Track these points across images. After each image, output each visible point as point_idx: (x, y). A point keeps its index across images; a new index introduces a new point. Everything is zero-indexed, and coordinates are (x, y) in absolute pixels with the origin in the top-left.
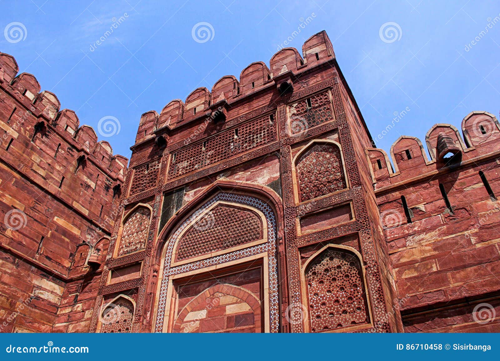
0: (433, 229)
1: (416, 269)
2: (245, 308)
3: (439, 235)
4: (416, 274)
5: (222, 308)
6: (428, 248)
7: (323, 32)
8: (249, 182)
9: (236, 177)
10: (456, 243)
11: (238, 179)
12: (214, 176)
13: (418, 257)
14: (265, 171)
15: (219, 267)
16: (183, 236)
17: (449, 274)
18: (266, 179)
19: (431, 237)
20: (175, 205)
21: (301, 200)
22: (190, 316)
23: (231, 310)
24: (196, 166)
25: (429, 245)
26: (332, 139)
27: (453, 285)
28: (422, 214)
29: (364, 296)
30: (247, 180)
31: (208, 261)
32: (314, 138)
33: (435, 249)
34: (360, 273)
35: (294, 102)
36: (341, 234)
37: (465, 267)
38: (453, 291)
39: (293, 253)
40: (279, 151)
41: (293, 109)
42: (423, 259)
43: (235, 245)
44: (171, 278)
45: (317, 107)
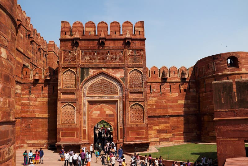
0: (156, 97)
1: (150, 106)
2: (111, 113)
3: (157, 99)
4: (150, 108)
5: (105, 112)
6: (154, 102)
7: (143, 22)
8: (114, 75)
9: (109, 71)
10: (160, 102)
11: (110, 72)
12: (101, 68)
13: (151, 103)
14: (119, 73)
15: (104, 100)
16: (90, 86)
17: (157, 109)
18: (120, 76)
19: (155, 99)
20: (86, 74)
21: (130, 87)
22: (94, 112)
23: (107, 113)
24: (93, 61)
25: (154, 101)
26: (141, 70)
27: (157, 112)
28: (154, 92)
29: (143, 116)
30: (113, 74)
31: (100, 97)
32: (136, 67)
33: (155, 102)
34: (143, 111)
35: (130, 50)
36: (140, 100)
37: (161, 108)
38: (157, 113)
39: (127, 102)
40: (124, 67)
41: (130, 52)
42: (152, 104)
43: (109, 94)
44: (87, 100)
45: (137, 55)
